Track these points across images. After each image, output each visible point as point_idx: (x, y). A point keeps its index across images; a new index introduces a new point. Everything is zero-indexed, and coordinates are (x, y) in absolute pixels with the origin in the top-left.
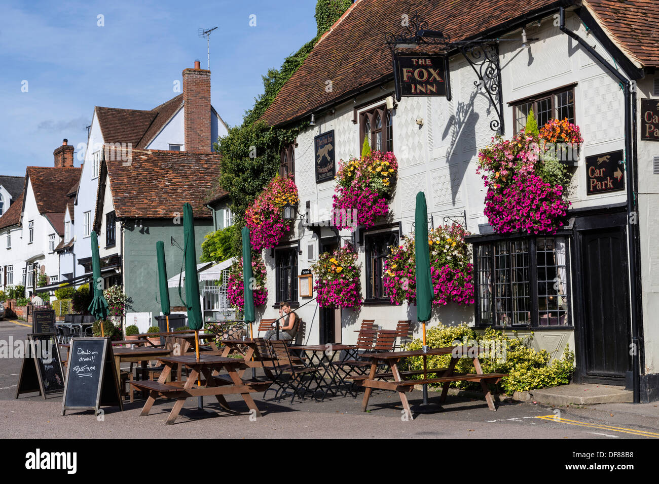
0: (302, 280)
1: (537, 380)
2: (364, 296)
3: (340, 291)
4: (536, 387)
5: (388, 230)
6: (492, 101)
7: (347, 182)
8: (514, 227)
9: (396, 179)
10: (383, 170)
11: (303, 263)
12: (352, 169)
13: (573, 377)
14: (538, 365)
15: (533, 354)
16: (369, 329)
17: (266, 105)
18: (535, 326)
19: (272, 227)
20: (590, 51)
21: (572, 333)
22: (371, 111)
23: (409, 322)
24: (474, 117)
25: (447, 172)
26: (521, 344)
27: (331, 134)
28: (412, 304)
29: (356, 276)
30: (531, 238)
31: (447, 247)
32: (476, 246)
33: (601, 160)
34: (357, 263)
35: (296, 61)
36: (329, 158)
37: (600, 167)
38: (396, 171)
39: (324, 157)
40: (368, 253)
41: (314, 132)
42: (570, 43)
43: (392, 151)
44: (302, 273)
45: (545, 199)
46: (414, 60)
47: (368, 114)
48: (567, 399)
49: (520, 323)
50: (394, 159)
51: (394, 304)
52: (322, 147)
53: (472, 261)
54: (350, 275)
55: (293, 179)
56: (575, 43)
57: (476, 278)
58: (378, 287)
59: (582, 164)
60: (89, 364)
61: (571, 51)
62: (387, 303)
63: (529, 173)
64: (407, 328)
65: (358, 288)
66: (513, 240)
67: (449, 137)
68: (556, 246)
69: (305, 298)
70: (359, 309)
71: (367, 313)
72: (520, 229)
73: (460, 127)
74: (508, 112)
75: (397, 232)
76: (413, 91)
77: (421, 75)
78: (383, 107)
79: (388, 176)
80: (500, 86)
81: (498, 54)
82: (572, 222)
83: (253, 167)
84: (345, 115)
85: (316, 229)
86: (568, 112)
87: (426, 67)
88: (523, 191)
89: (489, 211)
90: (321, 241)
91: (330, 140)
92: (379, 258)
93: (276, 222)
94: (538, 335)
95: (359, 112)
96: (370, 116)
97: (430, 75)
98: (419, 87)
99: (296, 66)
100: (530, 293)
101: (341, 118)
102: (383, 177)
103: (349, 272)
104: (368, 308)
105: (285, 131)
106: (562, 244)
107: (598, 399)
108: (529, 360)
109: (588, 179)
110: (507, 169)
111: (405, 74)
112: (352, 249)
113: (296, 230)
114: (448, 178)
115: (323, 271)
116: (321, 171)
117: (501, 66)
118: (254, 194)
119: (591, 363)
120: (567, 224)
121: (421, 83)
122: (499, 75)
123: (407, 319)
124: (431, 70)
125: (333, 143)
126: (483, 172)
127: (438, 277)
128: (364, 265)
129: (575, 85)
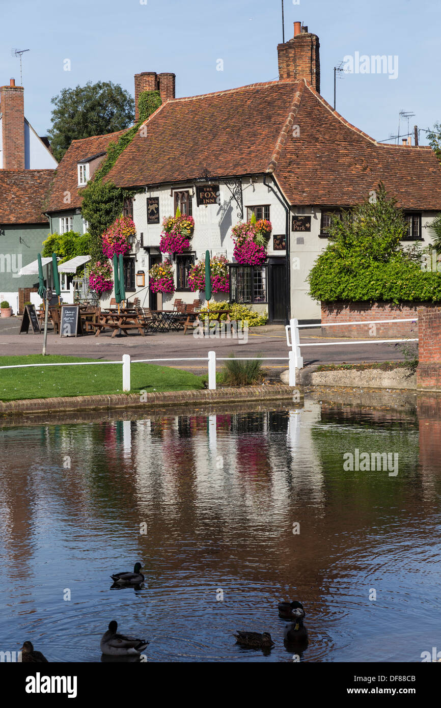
0: (138, 277)
1: (252, 323)
2: (176, 287)
3: (164, 284)
4: (251, 326)
5: (189, 254)
6: (238, 204)
7: (168, 229)
8: (245, 262)
9: (193, 230)
10: (187, 226)
11: (138, 267)
12: (171, 223)
13: (267, 323)
14: (253, 318)
15: (252, 313)
16: (179, 303)
17: (110, 167)
18: (252, 302)
19: (120, 246)
20: (275, 193)
21: (267, 305)
22: (181, 192)
23: (200, 300)
24: (231, 209)
25: (219, 231)
26: (247, 309)
27: (157, 199)
28: (201, 292)
29: (172, 276)
30: (252, 267)
31: (218, 267)
32: (230, 267)
33: (278, 237)
34: (172, 270)
35: (128, 139)
36: (156, 212)
37: (277, 240)
38: (194, 226)
39: (152, 210)
40: (178, 264)
41: (147, 195)
42: (268, 189)
43: (192, 215)
44: (138, 273)
45: (257, 252)
46: (205, 189)
47: (179, 193)
48: (261, 330)
49: (247, 301)
50: (193, 220)
51: (193, 291)
52: (151, 204)
53: (229, 274)
54: (169, 276)
55: (132, 218)
56: (270, 189)
57: (230, 281)
58: (183, 283)
59: (272, 237)
60: (71, 317)
61: (269, 191)
62: (189, 290)
63: (251, 241)
64: (198, 303)
65: (173, 282)
66: (245, 267)
67: (220, 215)
68: (262, 270)
69: (139, 286)
70: (174, 293)
71: (177, 295)
72: (247, 263)
73: (225, 211)
74: (245, 209)
75: (194, 256)
76: (204, 202)
77: (208, 195)
78: (188, 192)
79: (190, 229)
80: (242, 198)
81: (241, 183)
82: (268, 260)
83: (107, 210)
84: (166, 191)
85: (147, 249)
86: (267, 216)
87: (210, 192)
88: (248, 247)
89: (235, 254)
90: (150, 256)
91: (156, 202)
92: (184, 268)
93: (123, 243)
94: (254, 306)
95: (174, 191)
96: (180, 195)
97: (211, 195)
98: (207, 200)
99: (128, 142)
100: (251, 289)
101: (163, 191)
102: (187, 229)
103: (169, 274)
104: (178, 293)
105: (127, 191)
106: (265, 269)
107: (273, 329)
108: (249, 316)
109: (274, 244)
110: (242, 238)
111: (201, 195)
112: (169, 263)
113: (134, 248)
114: (219, 233)
115: (155, 274)
116: (150, 217)
117: (243, 189)
118: (106, 224)
119: (274, 316)
120: (266, 261)
121: (207, 199)
122: (241, 193)
123: (198, 299)
124: (212, 193)
125: (158, 204)
126: (233, 238)
127: (214, 281)
128: (176, 270)
129: (270, 205)
